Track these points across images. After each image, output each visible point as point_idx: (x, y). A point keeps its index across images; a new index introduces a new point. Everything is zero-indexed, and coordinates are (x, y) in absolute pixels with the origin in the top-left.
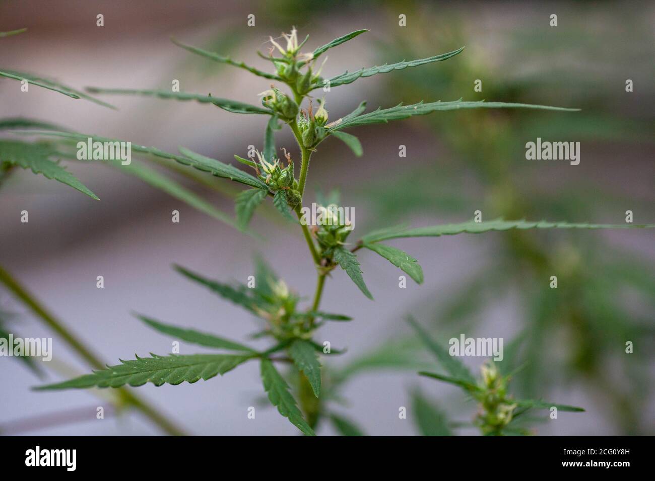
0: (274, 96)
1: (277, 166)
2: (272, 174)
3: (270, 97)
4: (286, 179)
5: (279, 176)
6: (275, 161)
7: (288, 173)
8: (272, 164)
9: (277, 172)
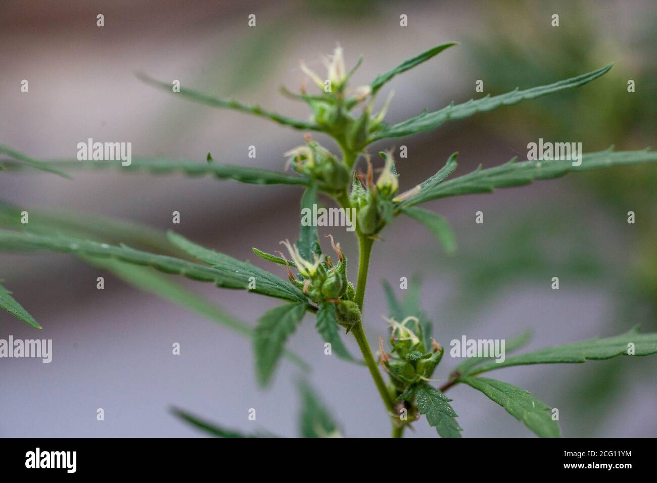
0: (310, 156)
1: (320, 265)
2: (313, 278)
3: (303, 158)
4: (335, 286)
5: (323, 281)
6: (316, 257)
7: (337, 276)
8: (312, 261)
9: (320, 275)
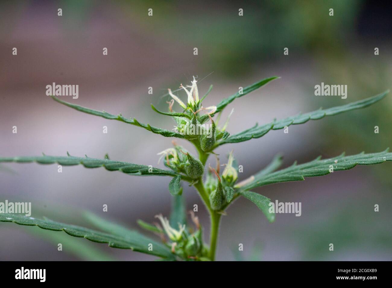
0: (175, 155)
1: (183, 233)
2: (178, 242)
3: (171, 157)
4: (194, 247)
5: (186, 243)
6: (180, 226)
7: (195, 240)
8: (178, 229)
9: (183, 240)
